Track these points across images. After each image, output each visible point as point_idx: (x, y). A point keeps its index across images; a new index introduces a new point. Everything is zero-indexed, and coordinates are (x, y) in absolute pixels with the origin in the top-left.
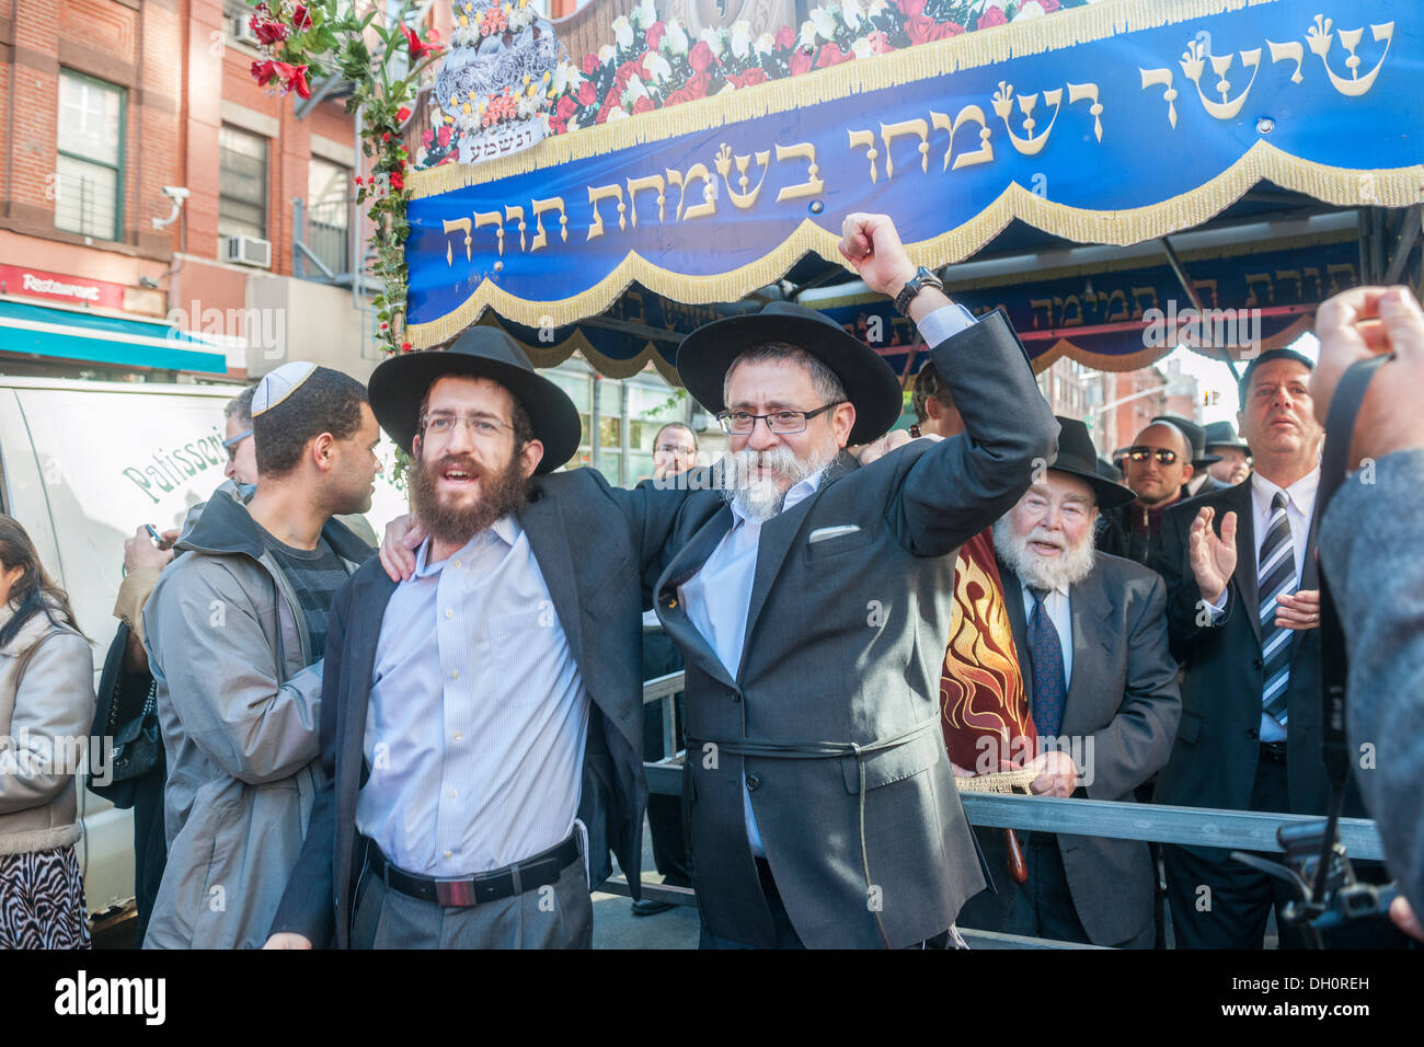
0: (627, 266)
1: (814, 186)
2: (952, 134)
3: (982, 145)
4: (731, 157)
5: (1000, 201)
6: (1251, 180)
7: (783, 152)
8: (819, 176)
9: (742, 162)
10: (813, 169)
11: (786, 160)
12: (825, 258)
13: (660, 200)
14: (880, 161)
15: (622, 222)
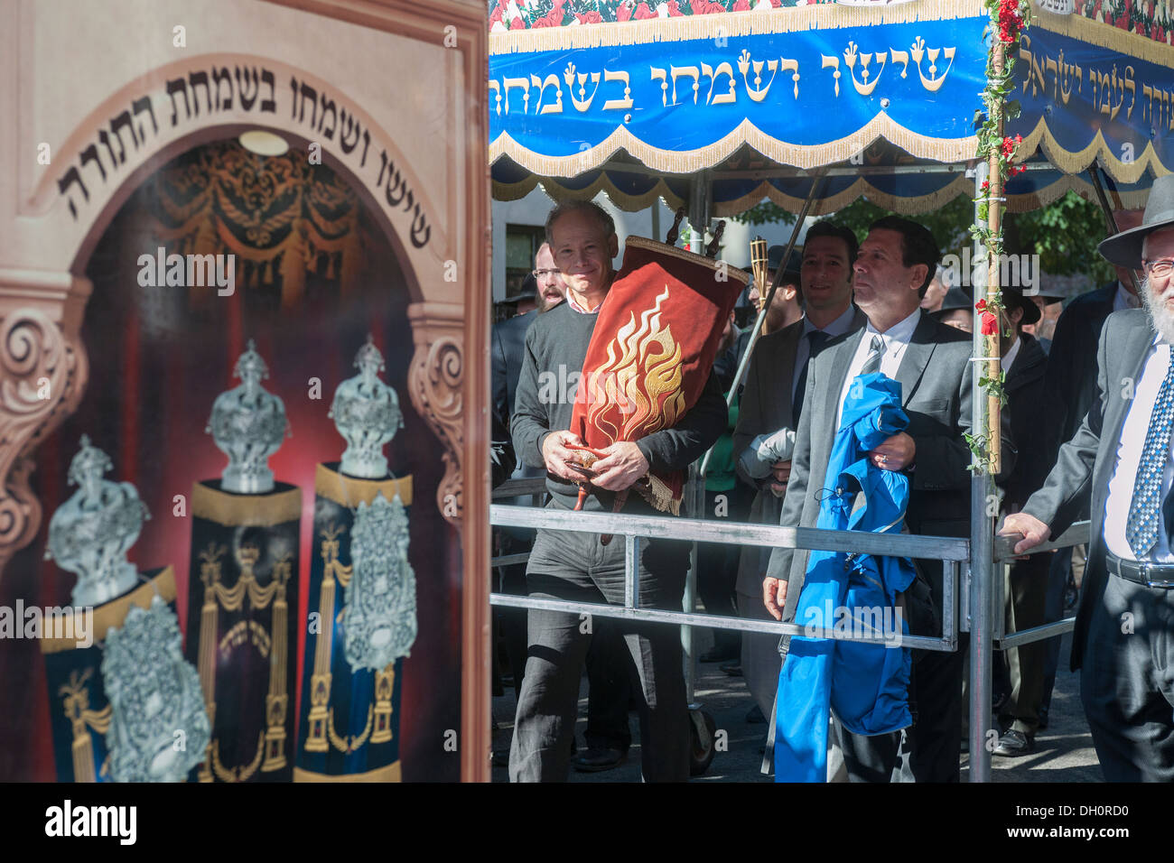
0: (500, 142)
1: (627, 103)
2: (713, 80)
3: (730, 90)
4: (575, 73)
5: (737, 130)
6: (874, 136)
7: (609, 75)
8: (631, 96)
9: (582, 78)
10: (627, 90)
11: (611, 82)
12: (631, 154)
13: (526, 97)
14: (669, 92)
15: (499, 109)
